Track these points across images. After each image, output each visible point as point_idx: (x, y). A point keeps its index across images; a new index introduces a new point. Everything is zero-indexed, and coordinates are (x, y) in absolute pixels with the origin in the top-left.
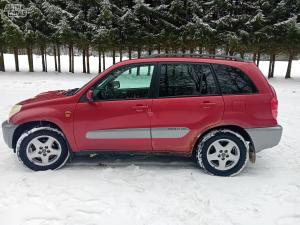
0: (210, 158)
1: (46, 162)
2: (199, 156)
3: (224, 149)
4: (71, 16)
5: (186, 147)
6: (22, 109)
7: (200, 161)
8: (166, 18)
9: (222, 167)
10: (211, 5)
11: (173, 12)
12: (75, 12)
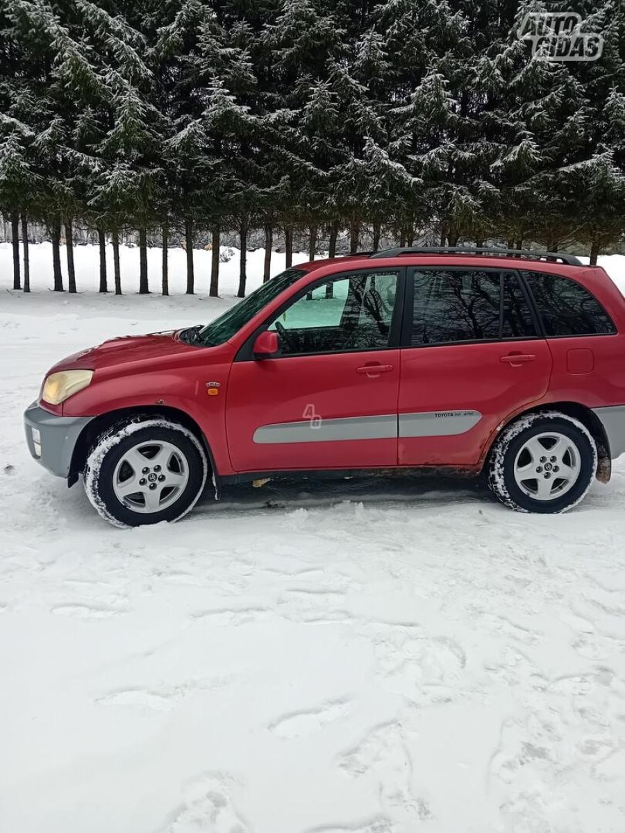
0: (521, 474)
1: (153, 503)
2: (497, 472)
3: (549, 454)
4: (28, 132)
5: (471, 455)
6: (95, 381)
7: (500, 481)
8: (293, 146)
9: (545, 492)
10: (407, 115)
11: (309, 131)
12: (39, 122)
